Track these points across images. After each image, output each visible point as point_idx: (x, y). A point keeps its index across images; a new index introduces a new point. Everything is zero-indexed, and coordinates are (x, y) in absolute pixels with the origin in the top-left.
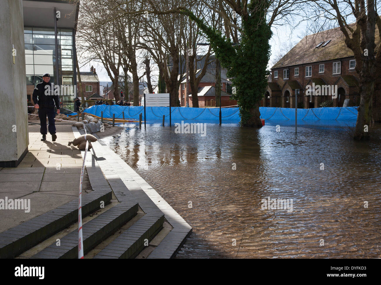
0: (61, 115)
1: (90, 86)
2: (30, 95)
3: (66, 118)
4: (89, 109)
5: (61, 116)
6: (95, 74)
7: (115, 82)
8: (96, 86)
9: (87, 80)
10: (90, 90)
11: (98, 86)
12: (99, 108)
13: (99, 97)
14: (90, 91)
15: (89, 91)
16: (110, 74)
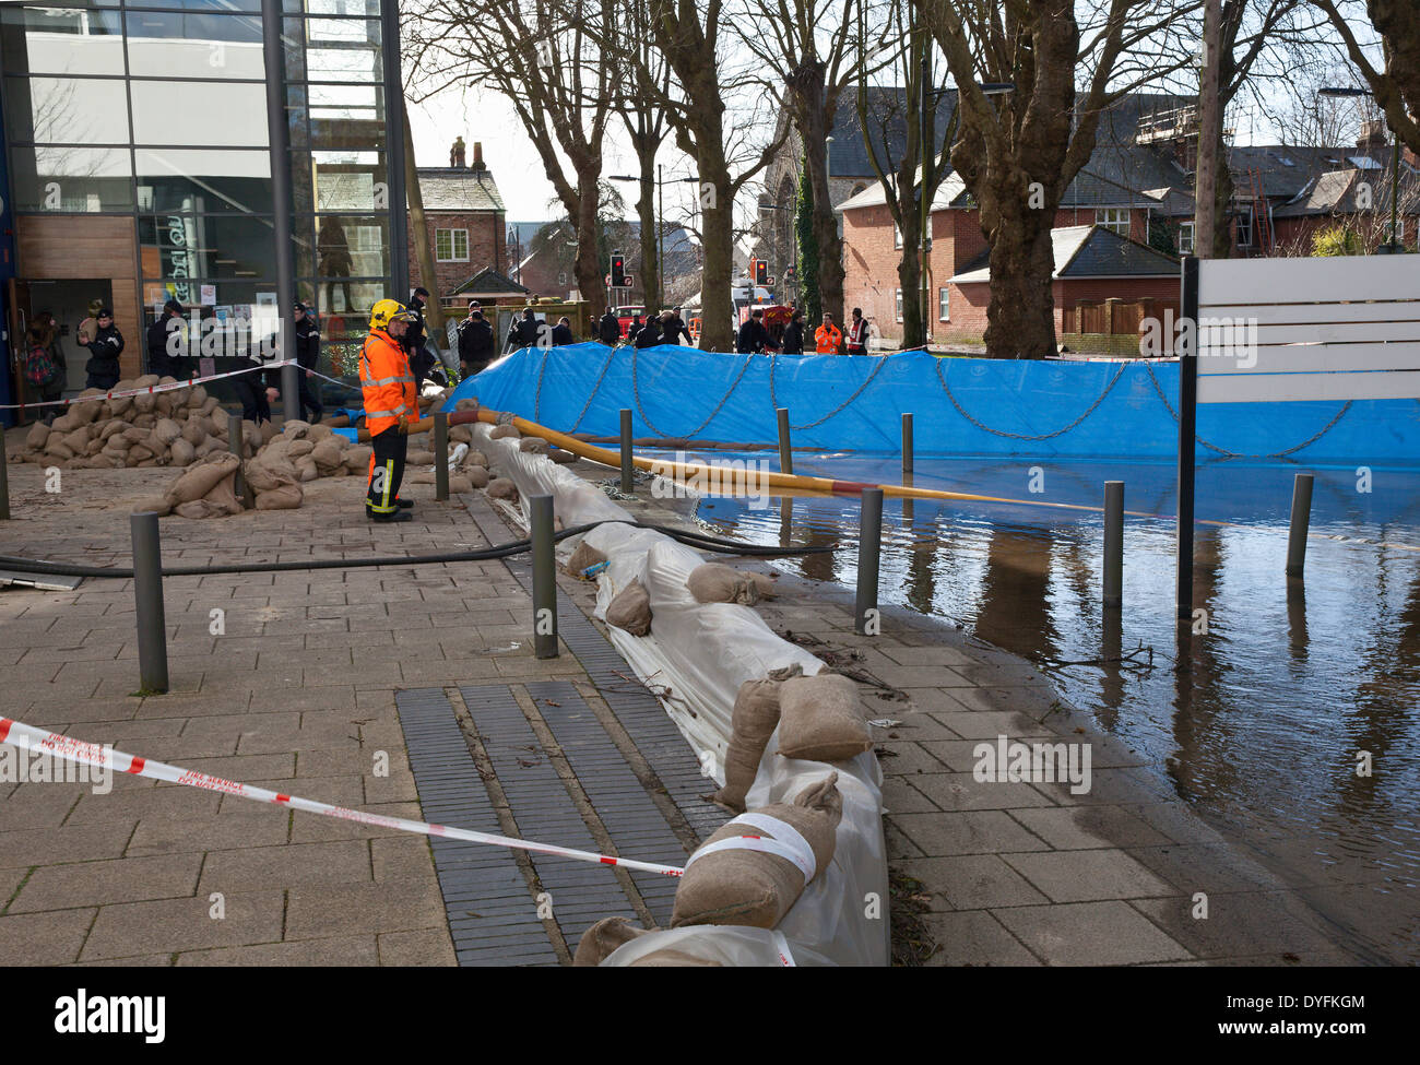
0: (302, 435)
1: (456, 232)
2: (108, 282)
3: (345, 456)
4: (496, 373)
5: (306, 444)
6: (479, 170)
7: (581, 210)
8: (485, 234)
9: (441, 199)
10: (460, 252)
11: (496, 231)
12: (561, 368)
13: (508, 291)
14: (457, 256)
15: (454, 259)
16: (554, 172)
